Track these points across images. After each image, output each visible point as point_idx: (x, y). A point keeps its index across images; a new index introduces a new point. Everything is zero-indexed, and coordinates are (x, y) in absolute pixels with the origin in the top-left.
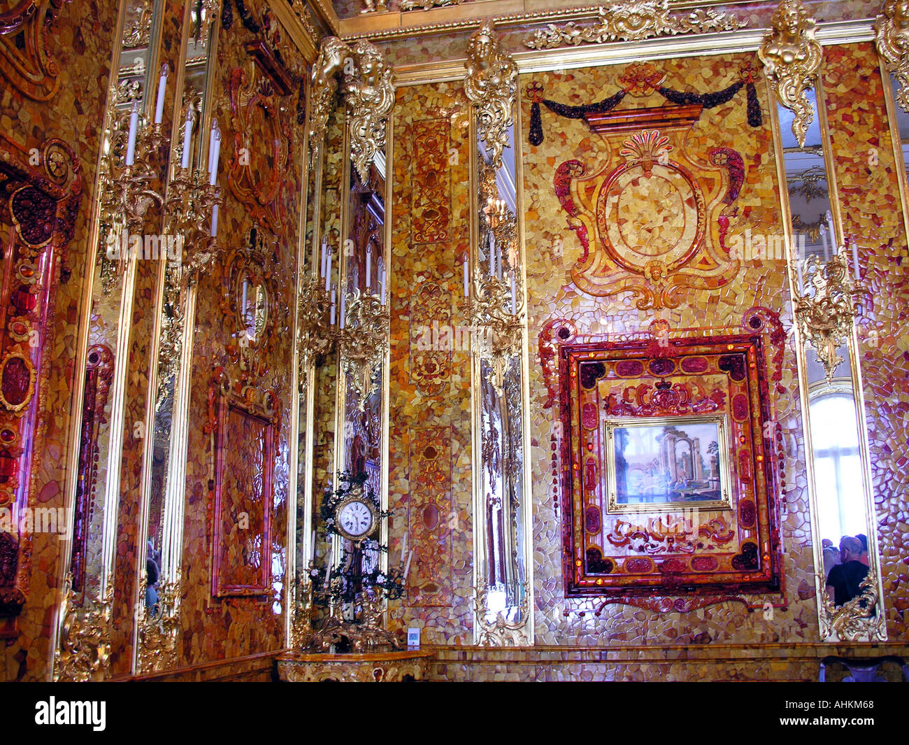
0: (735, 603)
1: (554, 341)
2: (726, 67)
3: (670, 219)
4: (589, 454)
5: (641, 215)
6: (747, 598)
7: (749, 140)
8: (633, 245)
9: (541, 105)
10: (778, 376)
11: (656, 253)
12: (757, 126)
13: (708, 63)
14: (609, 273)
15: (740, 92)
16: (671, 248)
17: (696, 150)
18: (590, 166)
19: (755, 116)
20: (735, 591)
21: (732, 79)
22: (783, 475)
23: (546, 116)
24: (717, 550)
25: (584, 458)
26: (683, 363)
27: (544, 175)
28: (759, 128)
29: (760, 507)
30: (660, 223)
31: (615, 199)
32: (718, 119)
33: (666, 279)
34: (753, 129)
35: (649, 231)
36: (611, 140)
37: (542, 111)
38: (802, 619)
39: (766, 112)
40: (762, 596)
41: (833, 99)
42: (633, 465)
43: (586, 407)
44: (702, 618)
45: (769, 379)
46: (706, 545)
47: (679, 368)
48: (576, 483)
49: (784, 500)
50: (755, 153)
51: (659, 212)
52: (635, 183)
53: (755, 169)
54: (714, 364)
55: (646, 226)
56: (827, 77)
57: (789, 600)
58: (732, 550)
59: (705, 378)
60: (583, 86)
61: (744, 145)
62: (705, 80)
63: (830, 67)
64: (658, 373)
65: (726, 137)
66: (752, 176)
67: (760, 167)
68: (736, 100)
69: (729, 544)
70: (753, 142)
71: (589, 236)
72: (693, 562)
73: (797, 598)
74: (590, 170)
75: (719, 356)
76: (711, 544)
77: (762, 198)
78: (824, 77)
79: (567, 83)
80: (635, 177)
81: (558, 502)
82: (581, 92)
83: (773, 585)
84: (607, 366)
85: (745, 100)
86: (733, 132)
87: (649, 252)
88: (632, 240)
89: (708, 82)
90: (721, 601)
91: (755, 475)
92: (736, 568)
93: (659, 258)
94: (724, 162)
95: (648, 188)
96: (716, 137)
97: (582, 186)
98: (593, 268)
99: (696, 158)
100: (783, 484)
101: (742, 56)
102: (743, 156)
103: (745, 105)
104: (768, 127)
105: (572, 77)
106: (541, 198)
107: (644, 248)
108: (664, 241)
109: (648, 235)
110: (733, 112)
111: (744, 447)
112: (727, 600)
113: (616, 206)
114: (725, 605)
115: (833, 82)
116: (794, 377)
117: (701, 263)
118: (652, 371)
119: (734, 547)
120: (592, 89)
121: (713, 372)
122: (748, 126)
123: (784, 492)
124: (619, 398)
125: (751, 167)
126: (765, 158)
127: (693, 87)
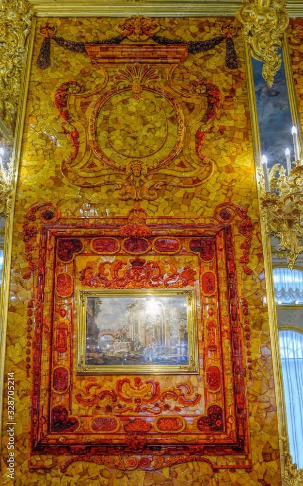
0: (200, 463)
1: (38, 221)
2: (209, 26)
3: (153, 130)
4: (62, 319)
5: (127, 126)
6: (213, 459)
7: (226, 78)
8: (118, 148)
9: (52, 40)
10: (245, 260)
11: (138, 155)
12: (234, 68)
13: (195, 23)
14: (95, 169)
15: (221, 44)
16: (152, 153)
17: (180, 82)
18: (87, 87)
19: (232, 62)
20: (201, 452)
21: (215, 35)
22: (248, 346)
23: (55, 49)
24: (183, 412)
25: (55, 323)
26: (156, 243)
27: (47, 91)
28: (235, 70)
29: (226, 372)
30: (144, 132)
31: (107, 113)
32: (201, 61)
33: (146, 177)
34: (230, 70)
35: (135, 138)
36: (109, 70)
37: (52, 45)
38: (266, 480)
39: (241, 59)
40: (227, 457)
41: (296, 53)
42: (104, 330)
43: (61, 276)
44: (167, 477)
45: (237, 262)
46: (173, 407)
47: (152, 246)
48: (45, 344)
49: (250, 368)
50: (230, 88)
51: (144, 125)
52: (125, 102)
53: (230, 99)
54: (186, 246)
55: (132, 135)
56: (292, 39)
57: (253, 462)
58: (198, 412)
59: (177, 258)
60: (90, 31)
61: (222, 81)
62: (192, 34)
63: (294, 32)
64: (132, 250)
65: (205, 74)
66: (227, 104)
67: (234, 98)
68: (216, 49)
69: (195, 407)
70: (230, 79)
71: (81, 139)
72: (159, 422)
73: (261, 460)
74: (88, 90)
75: (190, 239)
76: (178, 405)
77: (235, 120)
78: (289, 39)
79: (76, 27)
80: (125, 98)
81: (30, 364)
82: (87, 35)
83: (238, 446)
84: (84, 242)
85: (224, 50)
86: (213, 72)
87: (132, 154)
88: (118, 143)
89: (194, 35)
90: (186, 461)
91: (221, 343)
92: (200, 430)
93: (141, 160)
94: (203, 91)
95: (136, 106)
96: (197, 74)
97: (79, 102)
98: (81, 165)
99: (180, 88)
100: (249, 354)
101: (224, 20)
102: (220, 88)
103: (224, 54)
104: (242, 70)
105: (81, 23)
106: (42, 108)
107: (128, 151)
108: (147, 147)
109: (133, 142)
110: (214, 57)
111: (211, 319)
112: (192, 461)
113: (106, 118)
114: (190, 464)
115: (296, 42)
116: (259, 261)
117: (178, 166)
118: (127, 248)
119: (200, 410)
120: (96, 33)
121: (184, 252)
122: (226, 68)
123: (250, 361)
124: (96, 272)
125: (226, 97)
126: (239, 91)
127: (181, 38)
